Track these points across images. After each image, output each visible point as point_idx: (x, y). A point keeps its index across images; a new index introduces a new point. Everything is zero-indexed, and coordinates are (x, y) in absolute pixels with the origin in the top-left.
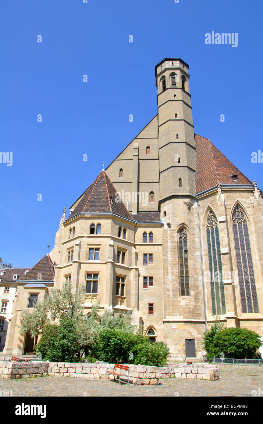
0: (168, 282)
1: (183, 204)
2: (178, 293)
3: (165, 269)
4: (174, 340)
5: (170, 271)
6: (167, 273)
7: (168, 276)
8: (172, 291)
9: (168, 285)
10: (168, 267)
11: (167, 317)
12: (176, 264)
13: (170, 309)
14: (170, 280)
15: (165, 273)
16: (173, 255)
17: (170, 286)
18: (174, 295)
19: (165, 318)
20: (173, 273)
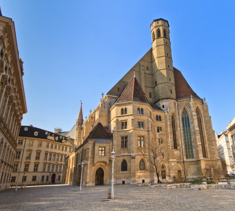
0: (169, 142)
1: (173, 103)
2: (173, 148)
3: (167, 135)
4: (174, 171)
5: (170, 137)
6: (168, 137)
7: (169, 139)
8: (171, 147)
9: (169, 143)
10: (168, 135)
11: (170, 160)
12: (172, 133)
13: (171, 155)
14: (170, 141)
16: (171, 128)
17: (170, 144)
18: (172, 149)
20: (171, 137)
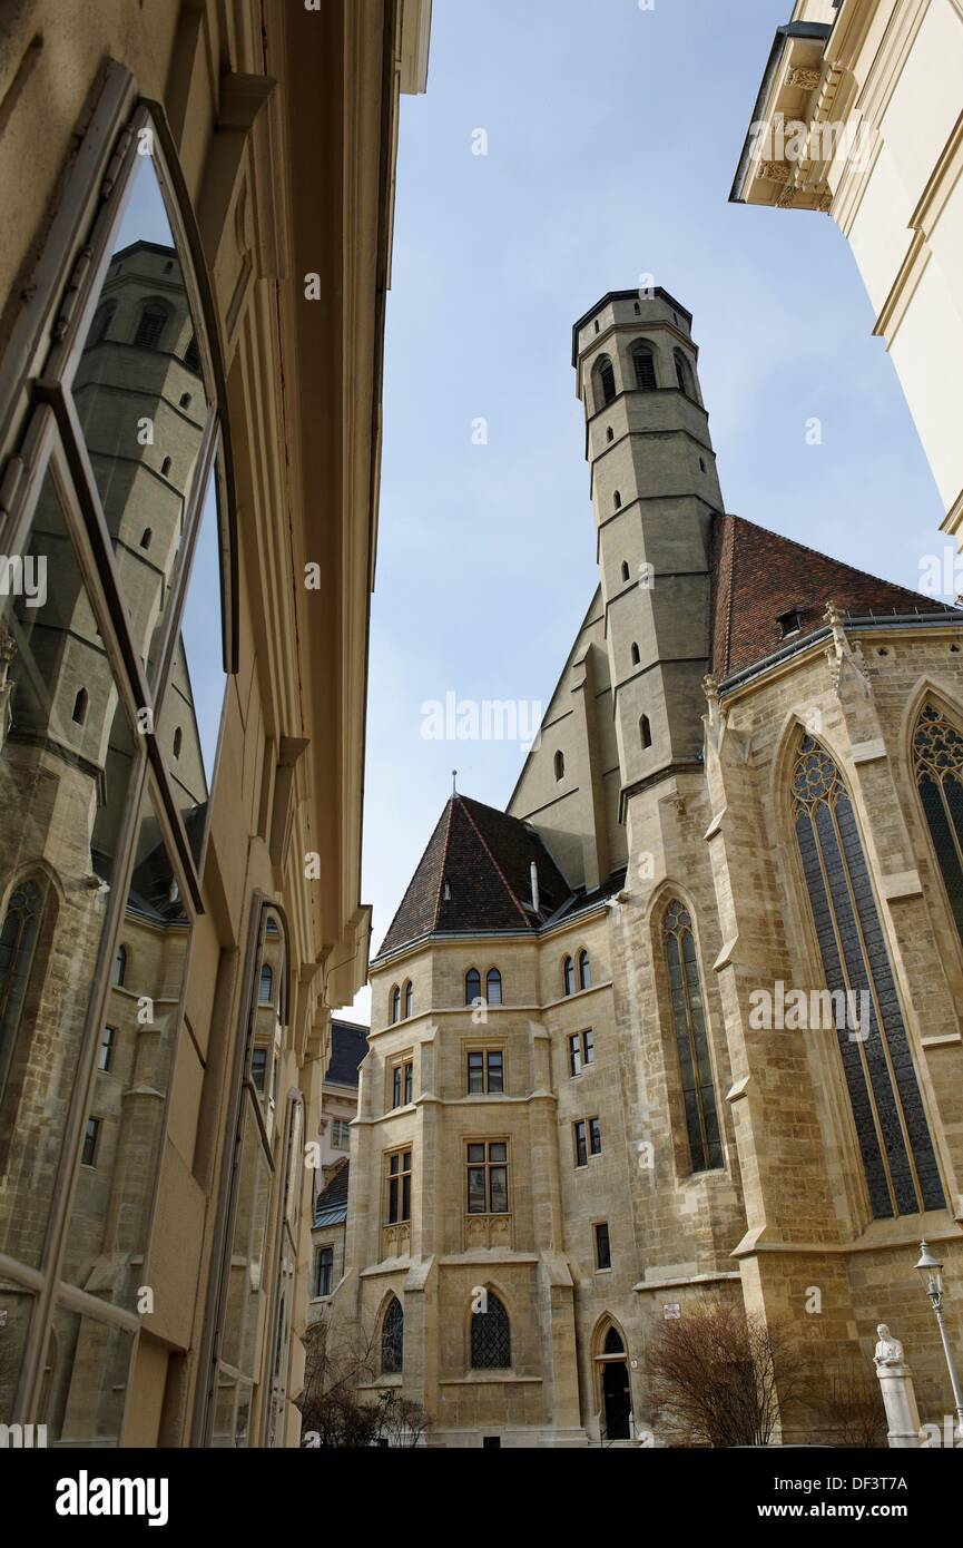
0: (639, 1129)
2: (671, 1164)
3: (625, 1074)
5: (642, 1081)
6: (635, 1089)
7: (636, 1101)
10: (633, 1068)
11: (648, 1272)
12: (656, 1048)
13: (653, 1235)
14: (646, 1116)
15: (628, 1094)
18: (662, 1173)
19: (642, 1278)
20: (650, 1084)
